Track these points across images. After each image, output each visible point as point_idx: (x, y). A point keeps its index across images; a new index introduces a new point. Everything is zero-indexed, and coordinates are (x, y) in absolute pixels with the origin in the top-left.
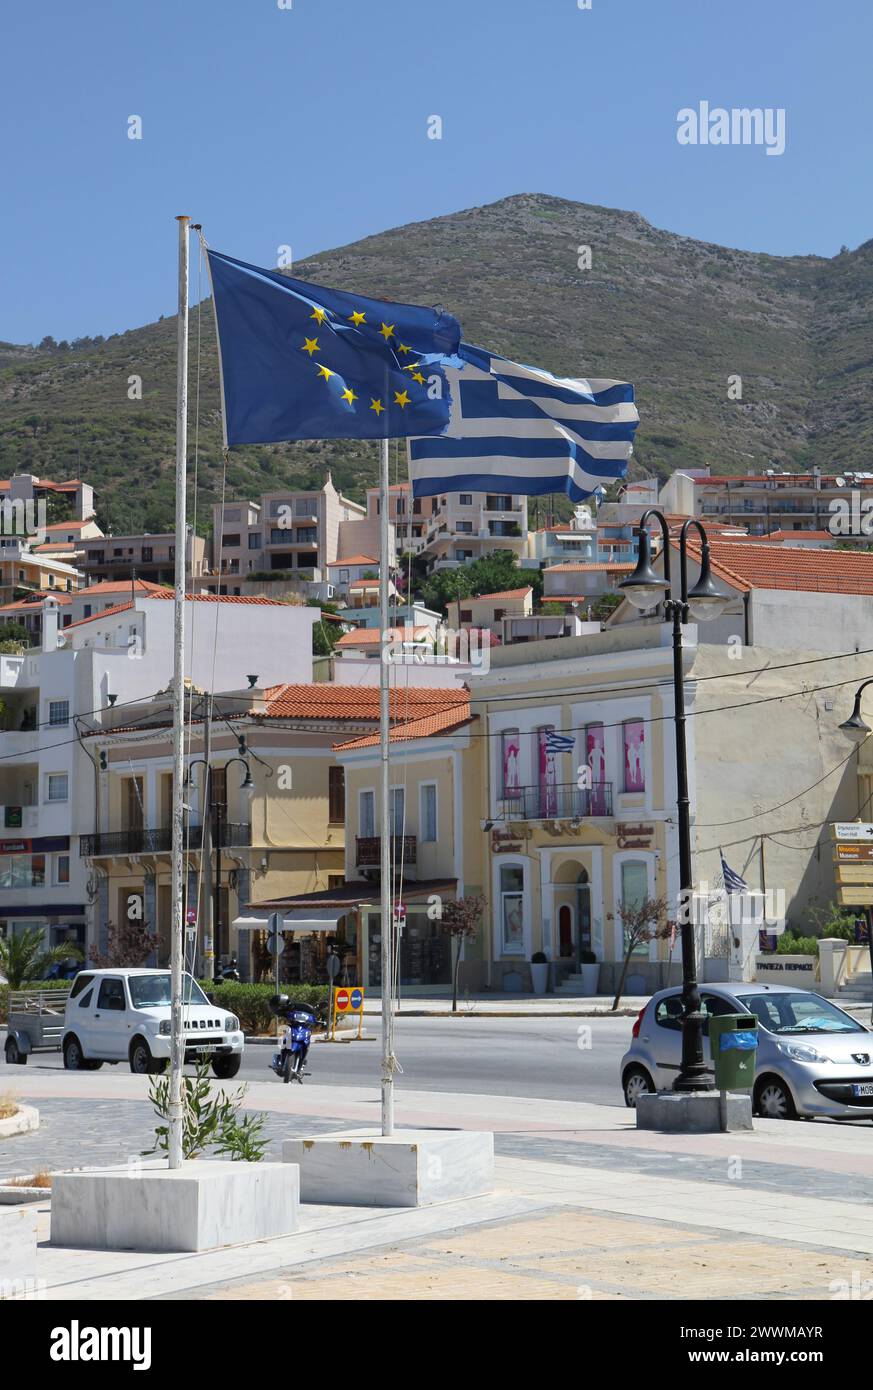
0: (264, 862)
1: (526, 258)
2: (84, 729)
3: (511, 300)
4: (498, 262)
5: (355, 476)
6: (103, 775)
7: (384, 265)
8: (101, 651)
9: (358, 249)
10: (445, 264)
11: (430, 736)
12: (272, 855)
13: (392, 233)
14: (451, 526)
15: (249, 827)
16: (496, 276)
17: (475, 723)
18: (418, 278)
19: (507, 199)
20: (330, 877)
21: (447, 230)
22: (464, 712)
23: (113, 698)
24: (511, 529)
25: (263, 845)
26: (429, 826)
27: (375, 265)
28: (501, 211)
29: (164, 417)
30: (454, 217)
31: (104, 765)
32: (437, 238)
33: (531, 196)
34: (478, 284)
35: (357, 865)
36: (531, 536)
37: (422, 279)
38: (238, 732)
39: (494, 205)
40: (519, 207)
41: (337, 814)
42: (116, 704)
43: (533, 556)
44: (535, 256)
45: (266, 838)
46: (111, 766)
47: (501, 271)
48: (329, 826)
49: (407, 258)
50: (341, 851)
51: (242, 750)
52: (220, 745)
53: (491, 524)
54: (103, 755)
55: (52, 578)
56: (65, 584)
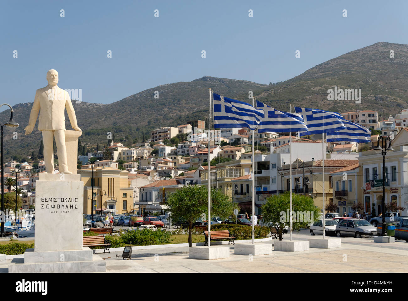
0: (316, 196)
1: (380, 57)
2: (279, 169)
3: (376, 67)
4: (374, 58)
5: (339, 110)
6: (283, 178)
7: (346, 61)
8: (282, 153)
9: (340, 58)
10: (360, 60)
11: (350, 170)
12: (317, 194)
13: (348, 54)
14: (360, 121)
15: (313, 189)
16: (372, 61)
17: (360, 167)
18: (354, 63)
19: (375, 44)
20: (330, 199)
21: (361, 52)
22: (357, 165)
23: (285, 163)
24: (374, 121)
25: (316, 192)
26: (350, 189)
27: (344, 61)
28: (374, 47)
29: (296, 99)
30: (363, 49)
31: (283, 176)
32: (358, 54)
33: (381, 42)
34: (368, 64)
35: (335, 196)
36: (379, 123)
37: (355, 64)
38: (310, 170)
39: (372, 45)
40: (378, 45)
41: (331, 186)
42: (285, 164)
43: (379, 127)
44: (382, 56)
45: (316, 191)
46: (285, 176)
47: (374, 60)
48: (329, 188)
49: (351, 59)
50: (332, 193)
51: (311, 173)
52: (307, 172)
53: (369, 121)
54: (283, 174)
55: (272, 135)
56: (275, 137)
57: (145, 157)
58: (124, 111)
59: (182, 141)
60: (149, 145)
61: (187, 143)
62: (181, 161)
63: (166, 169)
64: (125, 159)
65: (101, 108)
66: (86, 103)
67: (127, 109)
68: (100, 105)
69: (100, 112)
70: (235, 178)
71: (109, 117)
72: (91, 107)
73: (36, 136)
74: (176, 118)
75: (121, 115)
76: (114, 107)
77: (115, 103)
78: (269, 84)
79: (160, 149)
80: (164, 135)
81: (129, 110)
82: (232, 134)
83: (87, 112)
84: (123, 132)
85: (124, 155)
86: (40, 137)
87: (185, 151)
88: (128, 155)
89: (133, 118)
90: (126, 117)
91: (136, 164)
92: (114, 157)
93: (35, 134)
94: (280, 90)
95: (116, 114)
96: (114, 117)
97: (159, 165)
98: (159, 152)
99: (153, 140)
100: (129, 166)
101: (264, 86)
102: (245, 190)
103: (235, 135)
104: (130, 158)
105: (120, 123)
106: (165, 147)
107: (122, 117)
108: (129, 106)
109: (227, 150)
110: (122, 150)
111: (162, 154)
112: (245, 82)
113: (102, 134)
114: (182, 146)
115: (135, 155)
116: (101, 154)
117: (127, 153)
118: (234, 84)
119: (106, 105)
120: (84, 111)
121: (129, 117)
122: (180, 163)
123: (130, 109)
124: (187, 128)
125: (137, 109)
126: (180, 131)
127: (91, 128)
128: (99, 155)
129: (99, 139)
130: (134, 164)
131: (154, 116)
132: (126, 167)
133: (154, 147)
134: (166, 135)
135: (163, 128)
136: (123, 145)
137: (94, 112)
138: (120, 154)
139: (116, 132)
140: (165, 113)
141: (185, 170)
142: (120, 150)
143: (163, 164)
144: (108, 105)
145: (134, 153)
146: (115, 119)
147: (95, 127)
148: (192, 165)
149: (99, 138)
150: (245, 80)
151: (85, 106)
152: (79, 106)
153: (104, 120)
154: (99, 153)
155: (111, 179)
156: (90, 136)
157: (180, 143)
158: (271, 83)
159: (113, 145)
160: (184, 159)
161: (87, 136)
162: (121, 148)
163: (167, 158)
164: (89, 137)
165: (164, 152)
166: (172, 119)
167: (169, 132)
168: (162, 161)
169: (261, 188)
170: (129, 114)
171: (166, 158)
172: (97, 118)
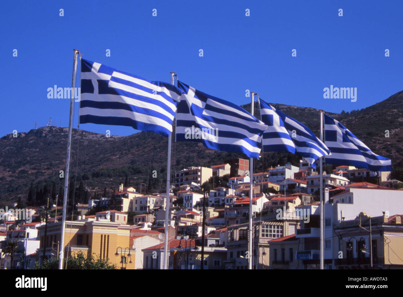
6: (341, 241)
8: (339, 203)
15: (384, 258)
23: (344, 218)
25: (388, 264)
31: (341, 238)
42: (345, 220)
45: (389, 261)
55: (340, 182)
56: (344, 183)
57: (164, 208)
58: (145, 146)
59: (217, 186)
60: (172, 191)
61: (223, 189)
62: (213, 213)
63: (191, 225)
64: (137, 209)
65: (116, 141)
66: (96, 134)
67: (150, 143)
68: (115, 137)
69: (114, 146)
70: (274, 238)
71: (125, 153)
72: (104, 140)
73: (30, 176)
74: (214, 156)
75: (141, 151)
76: (133, 140)
77: (135, 134)
78: (341, 113)
79: (186, 197)
80: (193, 178)
81: (153, 145)
82: (285, 178)
83: (97, 146)
84: (142, 174)
85: (136, 203)
86: (34, 178)
87: (219, 200)
88: (141, 205)
89: (157, 156)
90: (147, 154)
91: (151, 217)
92: (122, 207)
93: (27, 174)
94: (356, 121)
95: (136, 150)
96: (133, 153)
97: (182, 219)
98: (184, 201)
99: (178, 185)
100: (141, 219)
101: (334, 116)
102: (287, 257)
103: (288, 180)
104: (144, 208)
105: (139, 162)
106: (192, 194)
107: (143, 153)
108: (153, 138)
109: (275, 200)
110: (134, 197)
111: (188, 204)
112: (309, 110)
113: (114, 176)
114: (215, 193)
115: (151, 206)
116: (105, 202)
117: (141, 202)
118: (294, 112)
119: (123, 137)
120: (93, 144)
121: (152, 154)
122: (211, 216)
123: (154, 143)
124: (224, 169)
125: (163, 143)
126: (215, 173)
127: (101, 167)
128: (104, 203)
129: (110, 183)
130: (149, 217)
131: (185, 153)
132: (138, 220)
133: (178, 194)
134: (195, 178)
135: (191, 168)
136: (136, 191)
137: (107, 147)
138: (131, 202)
139: (133, 173)
140: (200, 149)
141: (217, 227)
142: (131, 196)
143: (187, 218)
144: (126, 138)
145: (149, 201)
146: (133, 156)
147: (106, 167)
148: (227, 220)
149: (110, 181)
150: (308, 107)
151: (95, 138)
152: (87, 138)
153: (120, 158)
154: (104, 201)
155: (105, 236)
156: (99, 178)
157: (213, 190)
158: (343, 111)
159: (122, 189)
160: (217, 211)
161: (95, 179)
162: (132, 194)
163: (194, 210)
164: (97, 180)
165: (190, 201)
166: (209, 157)
167: (199, 174)
168: (186, 214)
169: (309, 255)
170: (152, 149)
171: (192, 210)
172: (110, 154)
